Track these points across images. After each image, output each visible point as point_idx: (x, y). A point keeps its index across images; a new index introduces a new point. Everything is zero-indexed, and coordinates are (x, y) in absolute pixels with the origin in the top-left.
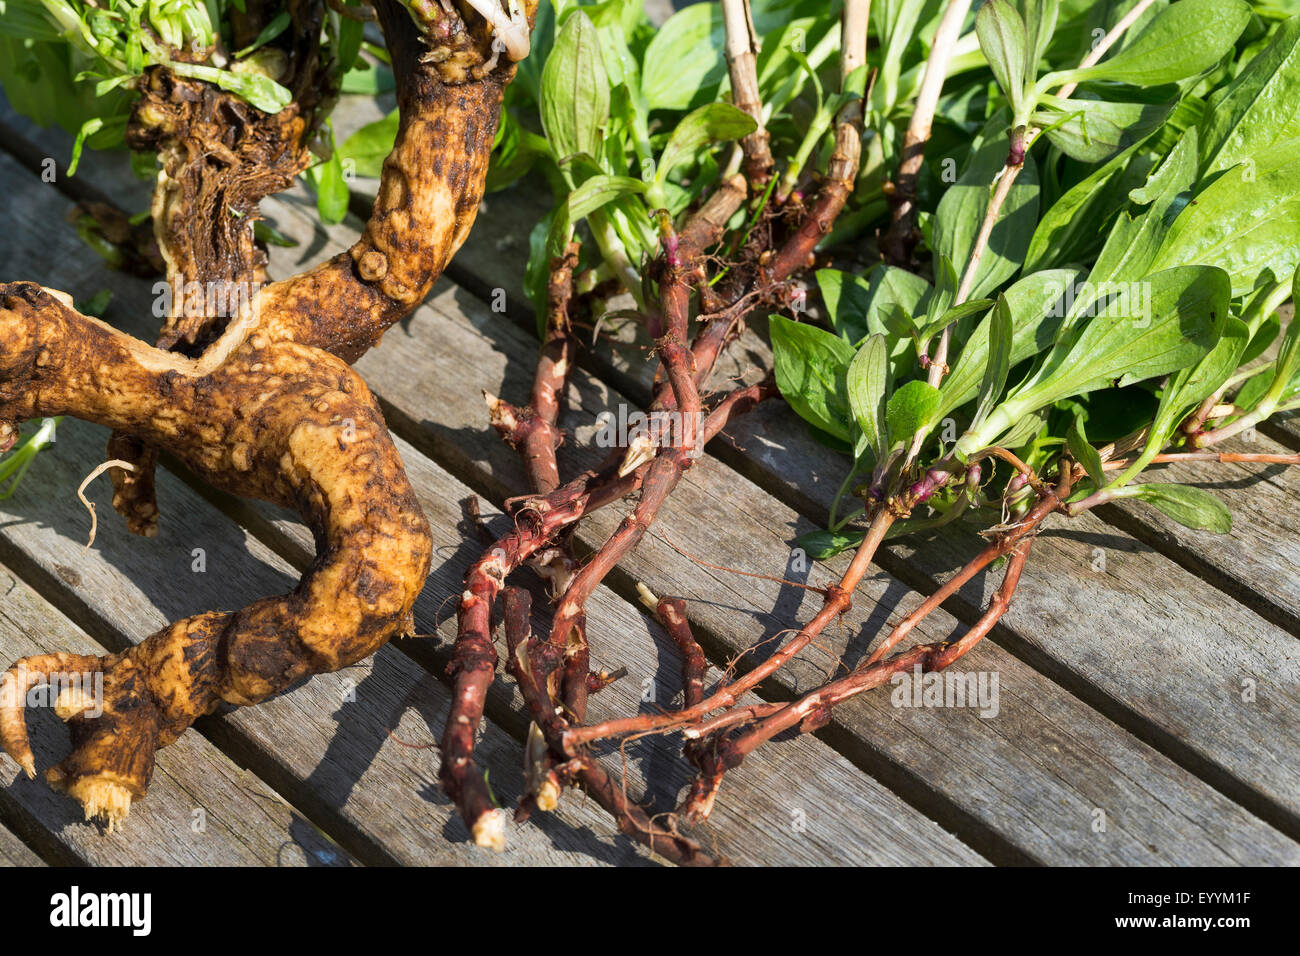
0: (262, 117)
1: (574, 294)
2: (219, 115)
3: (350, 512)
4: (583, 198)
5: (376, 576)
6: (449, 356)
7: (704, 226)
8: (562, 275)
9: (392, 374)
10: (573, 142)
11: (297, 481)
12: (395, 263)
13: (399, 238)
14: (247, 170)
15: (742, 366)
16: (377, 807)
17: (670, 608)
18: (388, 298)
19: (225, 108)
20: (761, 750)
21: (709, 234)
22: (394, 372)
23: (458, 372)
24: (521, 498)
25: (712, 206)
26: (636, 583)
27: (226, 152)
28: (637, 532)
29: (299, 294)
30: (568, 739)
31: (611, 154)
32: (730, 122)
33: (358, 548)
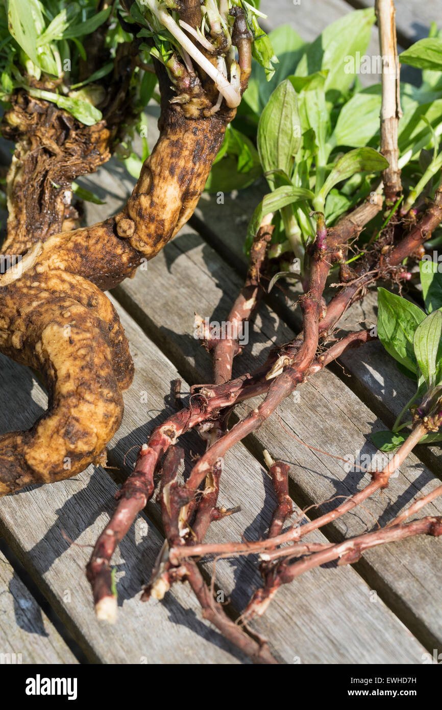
0: (81, 127)
1: (266, 258)
2: (56, 123)
3: (68, 384)
4: (276, 199)
5: (77, 426)
6: (188, 287)
7: (350, 225)
8: (260, 245)
9: (151, 295)
10: (276, 162)
11: (42, 359)
12: (140, 228)
13: (143, 212)
14: (67, 159)
15: (367, 316)
16: (65, 575)
17: (278, 470)
18: (134, 249)
19: (60, 119)
20: (313, 572)
21: (352, 230)
22: (152, 293)
23: (191, 298)
24: (199, 386)
25: (358, 213)
26: (264, 449)
27: (55, 147)
28: (259, 420)
29: (76, 240)
30: (174, 554)
31: (301, 172)
32: (372, 160)
33: (69, 408)
